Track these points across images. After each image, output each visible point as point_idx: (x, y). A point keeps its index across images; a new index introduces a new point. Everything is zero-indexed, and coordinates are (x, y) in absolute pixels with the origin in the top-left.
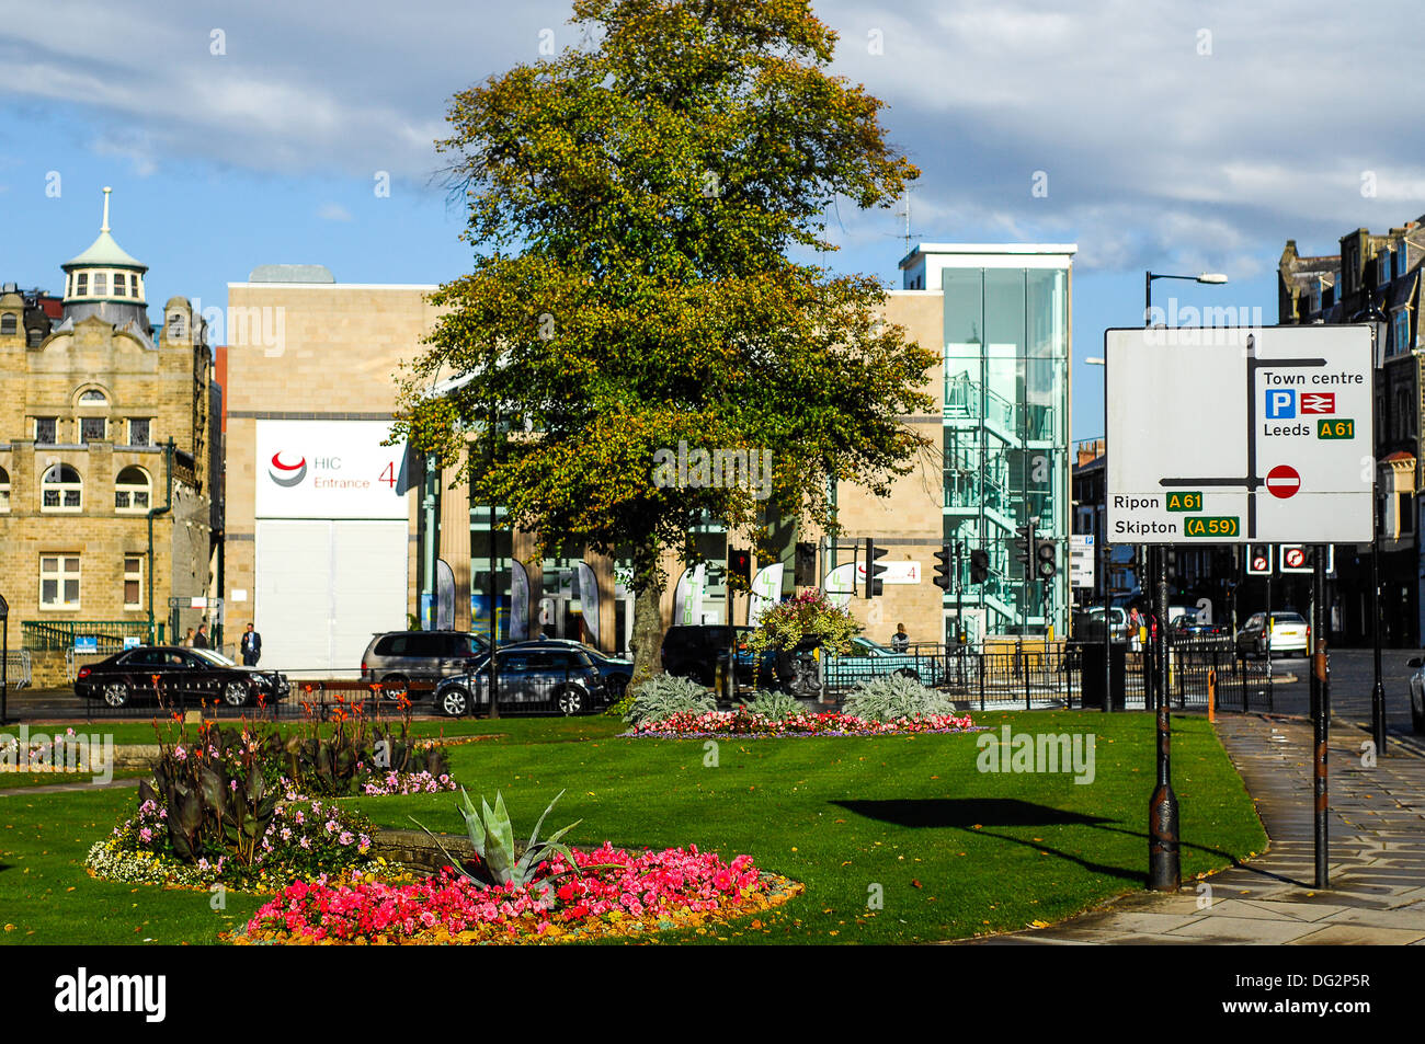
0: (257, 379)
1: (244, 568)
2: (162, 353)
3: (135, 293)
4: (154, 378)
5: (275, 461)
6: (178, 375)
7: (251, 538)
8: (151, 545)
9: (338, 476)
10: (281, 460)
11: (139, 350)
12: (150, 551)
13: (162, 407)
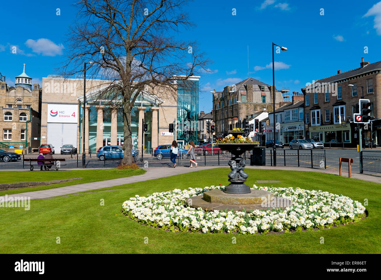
0: (48, 96)
1: (45, 132)
2: (33, 93)
3: (29, 83)
4: (31, 98)
5: (51, 112)
6: (36, 97)
7: (46, 126)
8: (27, 128)
9: (64, 115)
10: (53, 111)
11: (28, 92)
12: (27, 129)
13: (33, 103)
